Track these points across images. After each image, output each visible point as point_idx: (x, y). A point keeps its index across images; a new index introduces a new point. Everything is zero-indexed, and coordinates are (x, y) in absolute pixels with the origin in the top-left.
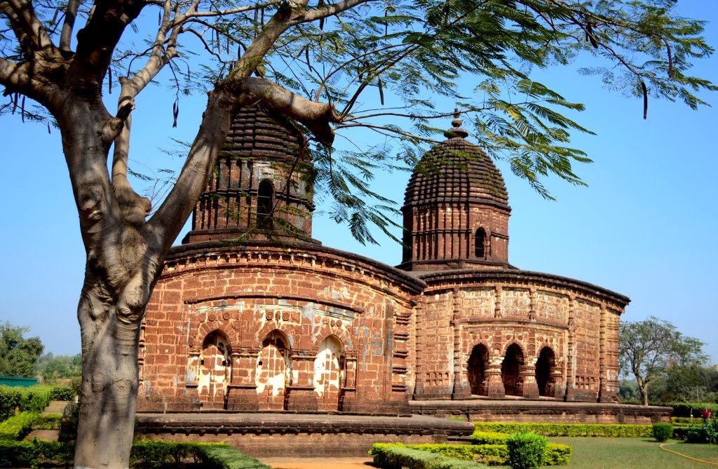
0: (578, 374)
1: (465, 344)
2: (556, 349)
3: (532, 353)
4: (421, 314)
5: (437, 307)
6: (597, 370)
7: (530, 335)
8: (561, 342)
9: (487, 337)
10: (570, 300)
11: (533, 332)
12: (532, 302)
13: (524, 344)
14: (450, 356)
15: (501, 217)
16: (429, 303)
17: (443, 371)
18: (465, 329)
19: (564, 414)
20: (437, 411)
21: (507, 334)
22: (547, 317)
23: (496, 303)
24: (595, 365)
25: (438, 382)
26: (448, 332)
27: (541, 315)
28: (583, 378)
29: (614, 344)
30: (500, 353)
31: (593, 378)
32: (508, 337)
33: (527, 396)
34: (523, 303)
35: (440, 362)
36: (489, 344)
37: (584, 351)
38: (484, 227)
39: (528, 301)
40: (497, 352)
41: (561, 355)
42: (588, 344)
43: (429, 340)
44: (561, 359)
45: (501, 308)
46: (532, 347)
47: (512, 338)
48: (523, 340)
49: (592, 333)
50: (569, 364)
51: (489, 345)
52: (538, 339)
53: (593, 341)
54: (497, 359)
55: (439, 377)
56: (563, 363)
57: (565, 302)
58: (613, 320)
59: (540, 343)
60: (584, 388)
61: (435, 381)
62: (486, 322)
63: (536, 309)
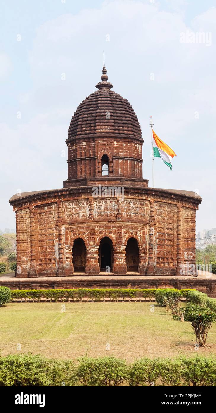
0: (158, 256)
1: (67, 239)
2: (140, 239)
3: (121, 243)
4: (34, 220)
5: (46, 215)
6: (175, 253)
7: (118, 230)
8: (144, 233)
9: (84, 233)
10: (151, 203)
11: (120, 227)
12: (118, 206)
13: (113, 236)
14: (56, 248)
15: (124, 145)
16: (40, 213)
17: (52, 257)
18: (67, 229)
19: (130, 285)
20: (31, 285)
21: (100, 230)
22: (132, 217)
23: (90, 210)
24: (174, 249)
25: (48, 265)
26: (54, 232)
27: (128, 216)
28: (163, 258)
29: (191, 233)
30: (94, 244)
31: (172, 258)
32: (101, 233)
33: (117, 273)
34: (113, 207)
35: (49, 252)
36: (85, 237)
37: (164, 239)
38: (107, 153)
39: (116, 207)
40: (91, 243)
41: (144, 243)
42: (168, 234)
43: (41, 238)
44: (144, 246)
45: (93, 213)
46: (120, 239)
47: (104, 233)
48: (113, 234)
49: (171, 226)
50: (150, 249)
51: (86, 239)
52: (124, 233)
53: (171, 232)
54: (92, 248)
55: (48, 262)
56: (146, 248)
57: (146, 205)
58: (190, 215)
59: (127, 235)
60: (164, 265)
61: (46, 264)
62: (83, 223)
63: (123, 211)
